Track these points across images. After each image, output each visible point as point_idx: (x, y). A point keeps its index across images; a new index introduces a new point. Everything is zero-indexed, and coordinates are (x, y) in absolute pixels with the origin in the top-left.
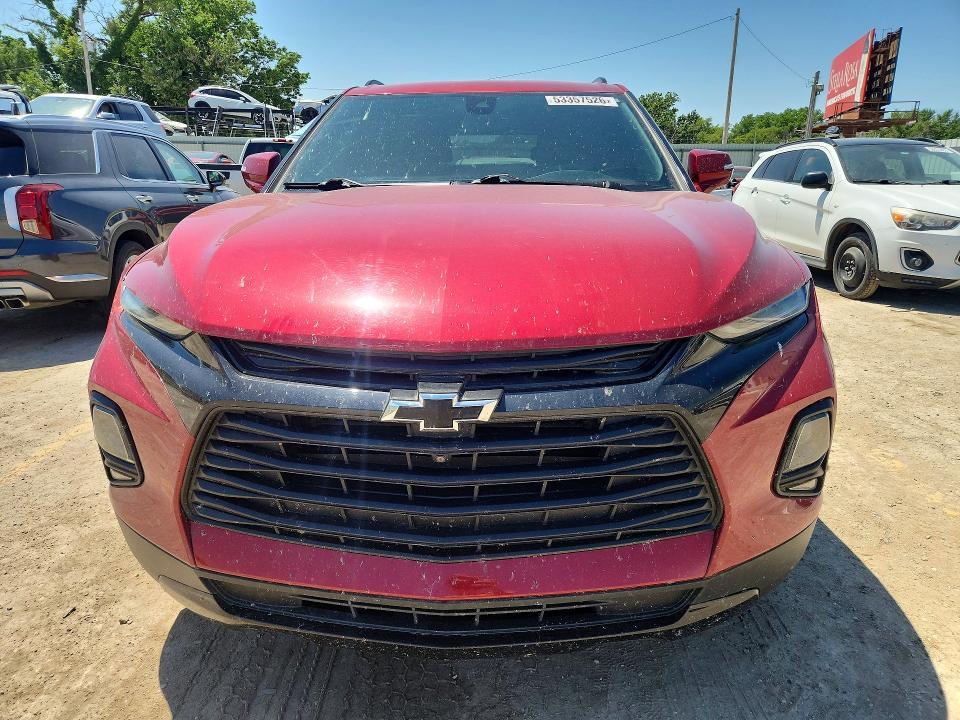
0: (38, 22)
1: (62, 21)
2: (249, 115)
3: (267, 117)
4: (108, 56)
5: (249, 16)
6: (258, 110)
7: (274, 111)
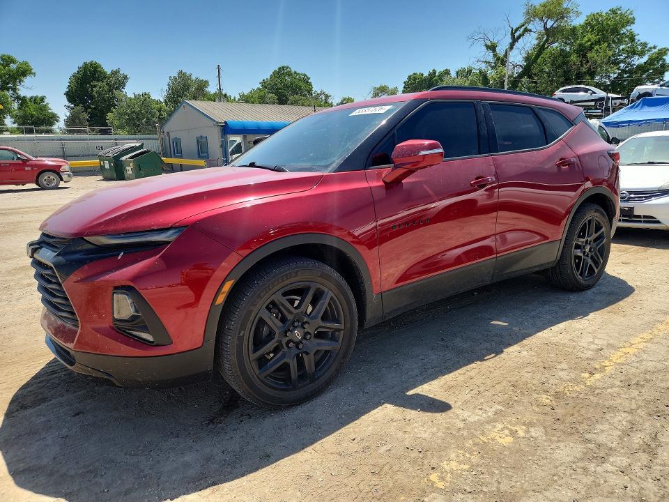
0: (486, 62)
1: (498, 59)
2: (593, 103)
3: (607, 103)
4: (521, 76)
5: (628, 28)
6: (601, 99)
7: (613, 99)
